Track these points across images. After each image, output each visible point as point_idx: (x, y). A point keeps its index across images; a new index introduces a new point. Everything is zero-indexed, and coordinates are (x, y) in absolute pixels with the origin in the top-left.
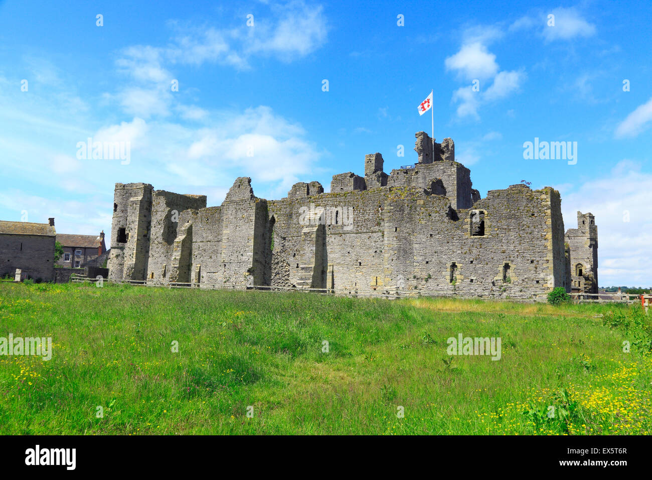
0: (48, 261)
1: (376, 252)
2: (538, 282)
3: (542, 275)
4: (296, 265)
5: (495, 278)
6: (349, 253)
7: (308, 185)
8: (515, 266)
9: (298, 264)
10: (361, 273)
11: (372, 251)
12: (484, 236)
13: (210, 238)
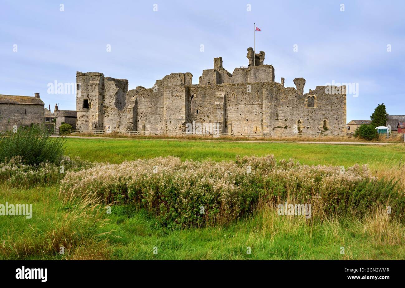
0: (41, 120)
1: (256, 114)
2: (339, 128)
3: (341, 125)
4: (209, 121)
5: (320, 127)
6: (241, 115)
7: (185, 74)
8: (329, 121)
9: (210, 121)
10: (248, 125)
11: (254, 114)
12: (315, 108)
13: (150, 106)
